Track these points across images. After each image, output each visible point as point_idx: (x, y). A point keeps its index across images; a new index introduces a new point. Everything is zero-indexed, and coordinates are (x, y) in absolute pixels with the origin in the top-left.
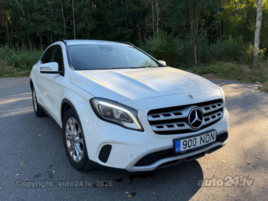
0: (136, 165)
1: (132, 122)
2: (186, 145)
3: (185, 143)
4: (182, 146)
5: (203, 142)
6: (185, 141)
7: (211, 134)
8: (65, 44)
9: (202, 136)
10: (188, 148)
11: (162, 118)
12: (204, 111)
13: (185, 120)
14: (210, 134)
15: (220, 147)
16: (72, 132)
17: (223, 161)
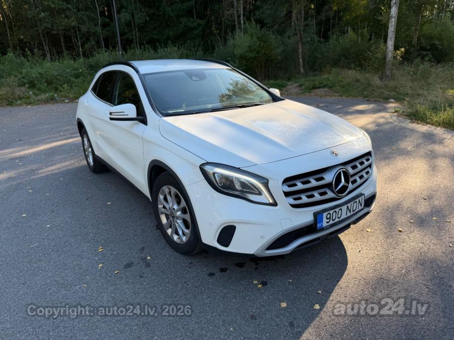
0: (269, 248)
1: (260, 193)
2: (330, 218)
3: (328, 216)
4: (325, 220)
5: (350, 211)
6: (329, 213)
7: (359, 200)
8: (137, 71)
9: (349, 205)
10: (332, 222)
11: (300, 186)
12: (351, 171)
13: (329, 186)
14: (357, 200)
15: (367, 213)
16: (171, 205)
17: (368, 230)
